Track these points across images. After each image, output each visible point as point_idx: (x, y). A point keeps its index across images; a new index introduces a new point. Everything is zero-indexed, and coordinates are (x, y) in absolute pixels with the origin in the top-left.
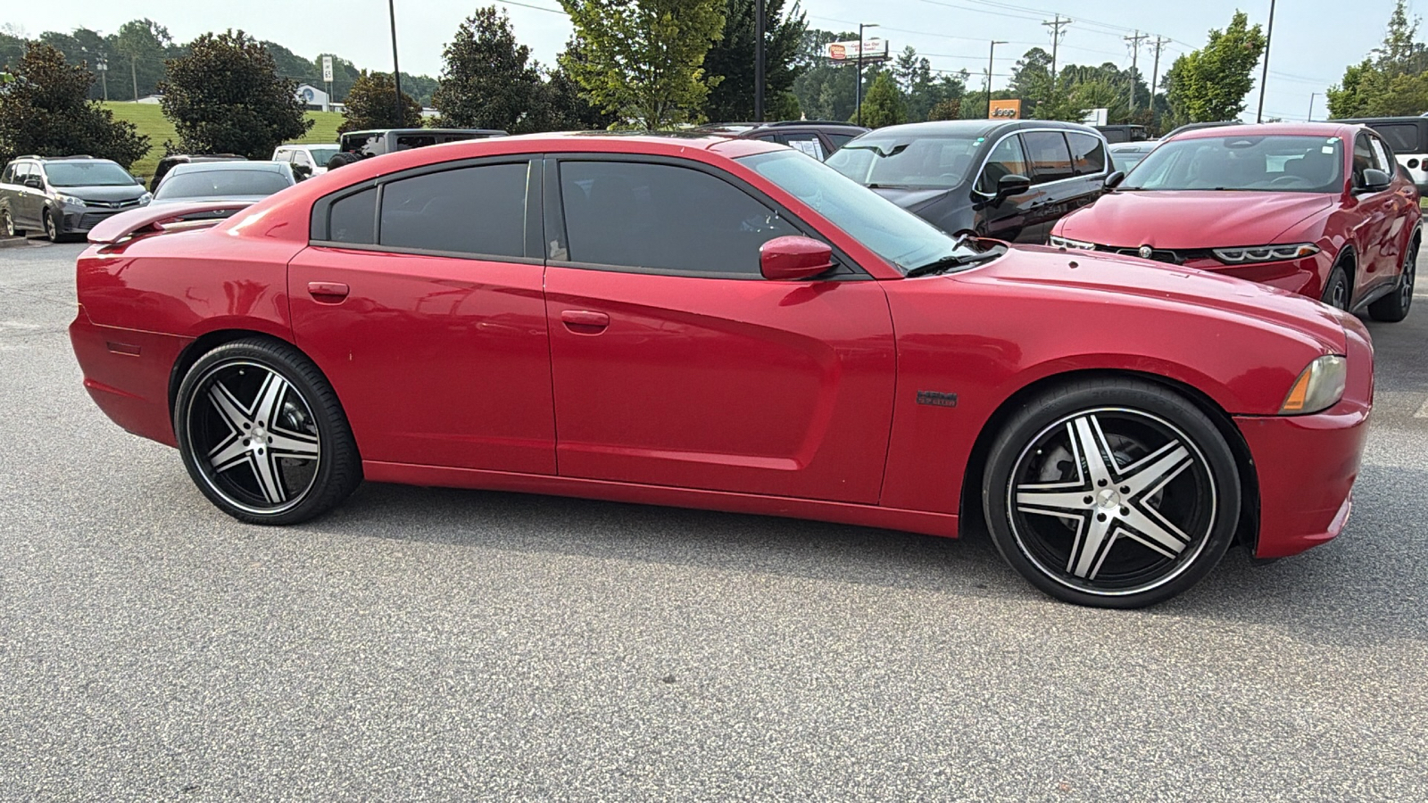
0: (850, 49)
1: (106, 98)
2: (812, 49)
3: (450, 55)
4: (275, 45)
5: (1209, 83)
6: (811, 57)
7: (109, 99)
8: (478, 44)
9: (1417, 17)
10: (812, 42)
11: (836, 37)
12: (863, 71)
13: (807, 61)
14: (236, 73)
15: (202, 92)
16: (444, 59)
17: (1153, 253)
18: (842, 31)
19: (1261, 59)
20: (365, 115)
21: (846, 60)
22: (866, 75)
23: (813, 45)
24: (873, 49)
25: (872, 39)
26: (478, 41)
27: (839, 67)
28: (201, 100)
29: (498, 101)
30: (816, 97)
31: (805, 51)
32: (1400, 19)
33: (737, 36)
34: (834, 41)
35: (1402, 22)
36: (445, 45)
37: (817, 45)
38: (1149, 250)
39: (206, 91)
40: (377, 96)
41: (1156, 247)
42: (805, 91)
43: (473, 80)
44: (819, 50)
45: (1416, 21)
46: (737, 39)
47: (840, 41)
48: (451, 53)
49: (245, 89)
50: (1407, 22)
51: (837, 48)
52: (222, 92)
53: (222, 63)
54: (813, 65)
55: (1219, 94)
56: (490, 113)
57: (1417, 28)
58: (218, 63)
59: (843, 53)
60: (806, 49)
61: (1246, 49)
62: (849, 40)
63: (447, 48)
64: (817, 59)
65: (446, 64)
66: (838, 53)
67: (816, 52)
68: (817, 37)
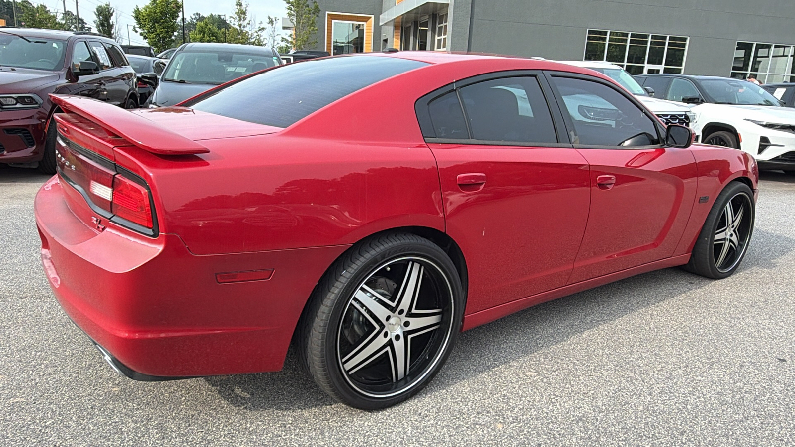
5: (156, 25)
9: (247, 3)
19: (180, 14)
32: (239, 3)
35: (241, 5)
45: (246, 5)
50: (243, 5)
55: (162, 32)
57: (247, 9)
61: (174, 8)
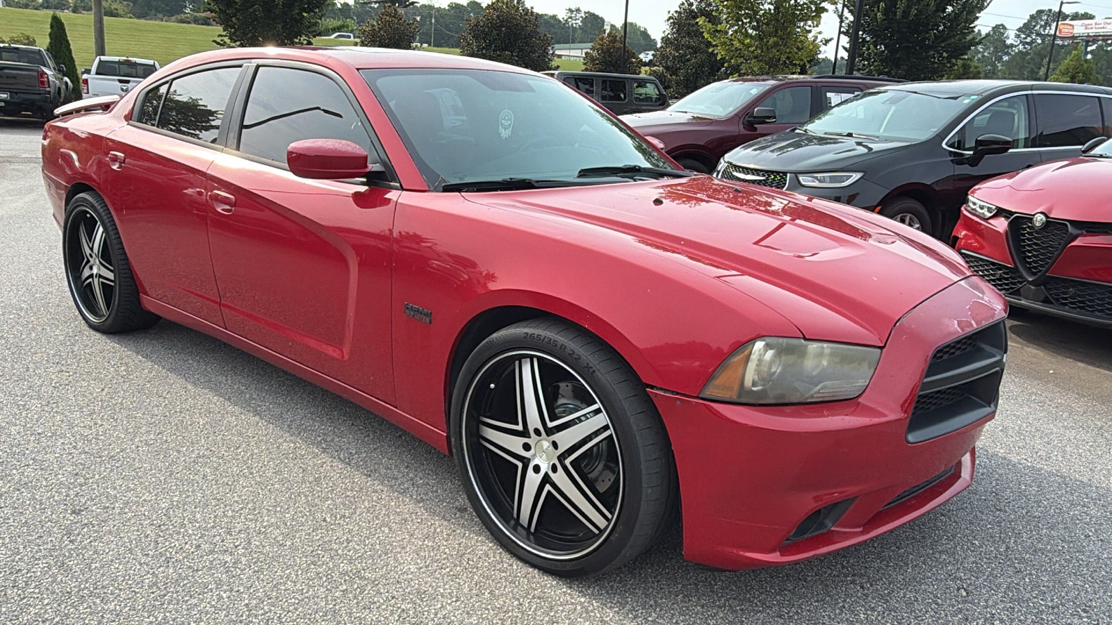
0: (1079, 28)
1: (432, 44)
2: (1041, 26)
3: (672, 21)
4: (594, 14)
6: (1038, 34)
7: (434, 46)
8: (695, 13)
10: (1042, 20)
11: (1068, 16)
12: (1089, 49)
13: (1034, 37)
14: (508, 29)
15: (485, 42)
16: (667, 23)
17: (1047, 221)
18: (1075, 11)
20: (598, 64)
21: (1074, 38)
22: (1092, 52)
23: (1043, 23)
24: (1104, 28)
25: (1106, 18)
26: (696, 10)
27: (1066, 43)
28: (484, 48)
29: (701, 58)
30: (1036, 70)
31: (1033, 29)
33: (916, 9)
34: (1065, 20)
36: (669, 12)
37: (1046, 24)
38: (1044, 219)
39: (488, 41)
40: (608, 50)
41: (1052, 216)
42: (1026, 65)
43: (684, 41)
44: (1048, 28)
46: (916, 11)
47: (1071, 20)
48: (673, 19)
49: (514, 41)
51: (1066, 27)
52: (498, 43)
53: (501, 22)
54: (1039, 41)
56: (693, 67)
58: (498, 21)
59: (1071, 31)
60: (1035, 26)
62: (1081, 19)
63: (670, 15)
64: (1043, 37)
65: (668, 27)
66: (1066, 31)
67: (1045, 29)
68: (1049, 16)
